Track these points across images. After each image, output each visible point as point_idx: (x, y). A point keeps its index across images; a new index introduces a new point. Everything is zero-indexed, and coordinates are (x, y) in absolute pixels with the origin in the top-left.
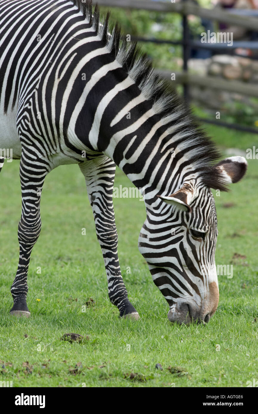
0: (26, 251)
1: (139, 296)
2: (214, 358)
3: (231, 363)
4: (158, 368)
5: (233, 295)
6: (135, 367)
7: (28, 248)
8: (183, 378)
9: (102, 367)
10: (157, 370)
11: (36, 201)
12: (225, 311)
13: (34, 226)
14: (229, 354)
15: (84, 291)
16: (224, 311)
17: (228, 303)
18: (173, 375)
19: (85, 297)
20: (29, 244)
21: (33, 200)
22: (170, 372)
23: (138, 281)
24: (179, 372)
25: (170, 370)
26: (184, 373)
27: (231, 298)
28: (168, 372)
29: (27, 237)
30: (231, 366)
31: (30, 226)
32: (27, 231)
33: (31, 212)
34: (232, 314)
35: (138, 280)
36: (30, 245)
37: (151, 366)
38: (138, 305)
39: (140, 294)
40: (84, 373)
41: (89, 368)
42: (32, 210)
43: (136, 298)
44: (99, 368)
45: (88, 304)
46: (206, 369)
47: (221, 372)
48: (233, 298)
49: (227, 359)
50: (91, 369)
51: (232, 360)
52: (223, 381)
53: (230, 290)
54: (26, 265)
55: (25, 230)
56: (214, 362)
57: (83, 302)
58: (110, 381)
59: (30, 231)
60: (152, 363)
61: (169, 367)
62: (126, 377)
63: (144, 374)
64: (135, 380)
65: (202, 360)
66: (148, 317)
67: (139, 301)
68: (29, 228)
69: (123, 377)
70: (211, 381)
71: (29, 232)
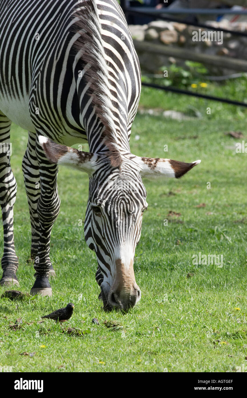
0: (44, 229)
1: (78, 253)
2: (148, 312)
3: (165, 316)
4: (94, 323)
5: (168, 251)
6: (73, 322)
7: (47, 227)
8: (118, 332)
9: (41, 322)
10: (93, 325)
11: (51, 182)
12: (160, 267)
13: (50, 206)
14: (162, 308)
15: (25, 250)
16: (158, 267)
17: (162, 259)
18: (108, 329)
19: (26, 255)
20: (47, 223)
21: (47, 181)
22: (106, 326)
23: (77, 240)
24: (114, 326)
25: (106, 324)
26: (119, 327)
27: (165, 254)
28: (104, 327)
29: (44, 216)
30: (164, 320)
31: (46, 206)
32: (44, 211)
33: (46, 192)
34: (166, 270)
35: (77, 238)
36: (48, 225)
37: (88, 320)
38: (76, 263)
39: (78, 251)
40: (24, 328)
41: (29, 323)
42: (47, 191)
43: (74, 256)
44: (38, 323)
45: (29, 261)
46: (140, 323)
47: (155, 326)
48: (167, 254)
49: (160, 313)
50: (31, 325)
51: (165, 314)
52: (157, 334)
53: (165, 246)
54: (46, 243)
55: (42, 210)
56: (148, 316)
57: (24, 260)
58: (49, 336)
59: (47, 211)
60: (89, 318)
61: (105, 321)
62: (64, 332)
63: (81, 328)
64: (72, 334)
65: (137, 314)
66: (86, 274)
67: (77, 259)
68: (46, 208)
69: (60, 332)
70: (145, 334)
71: (45, 212)
